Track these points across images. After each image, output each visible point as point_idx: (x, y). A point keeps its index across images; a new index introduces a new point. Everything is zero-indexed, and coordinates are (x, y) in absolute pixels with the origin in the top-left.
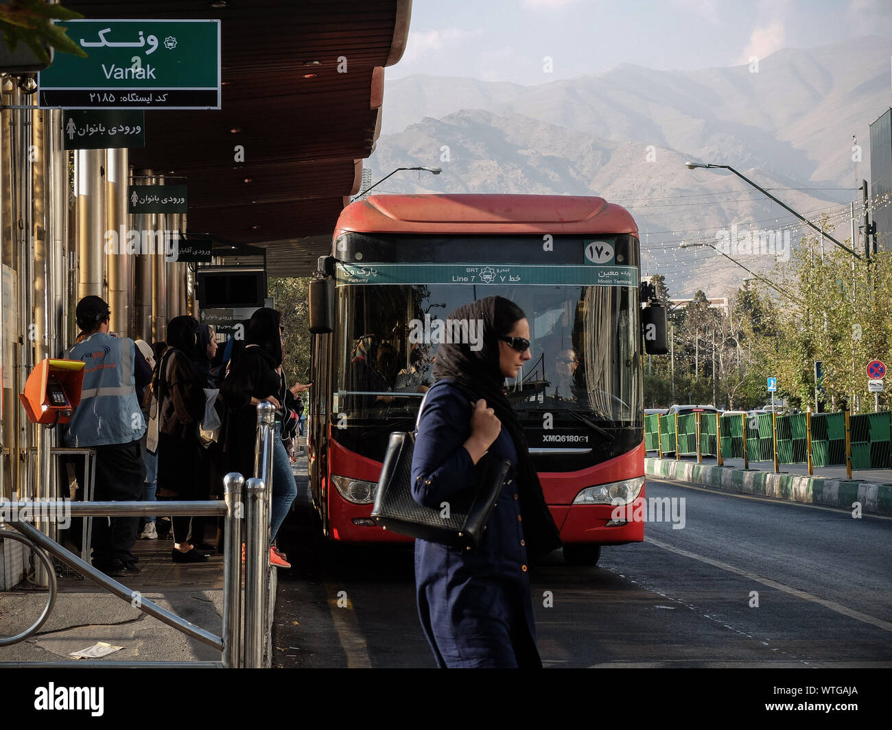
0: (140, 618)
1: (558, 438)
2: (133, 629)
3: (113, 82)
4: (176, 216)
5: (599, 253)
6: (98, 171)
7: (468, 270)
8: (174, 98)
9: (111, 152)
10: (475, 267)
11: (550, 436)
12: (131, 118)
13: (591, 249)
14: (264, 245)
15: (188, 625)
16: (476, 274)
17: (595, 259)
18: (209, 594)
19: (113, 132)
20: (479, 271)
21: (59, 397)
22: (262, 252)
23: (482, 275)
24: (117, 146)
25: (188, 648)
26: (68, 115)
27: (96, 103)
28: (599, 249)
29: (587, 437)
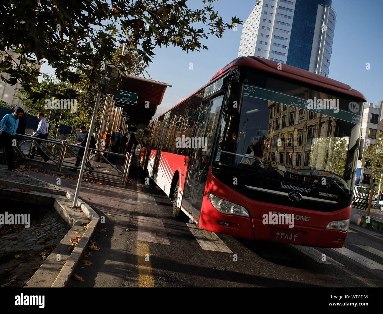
0: (112, 168)
1: (325, 194)
2: (111, 169)
3: (123, 99)
4: (127, 118)
5: (354, 107)
6: (118, 110)
7: (299, 101)
8: (130, 103)
9: (121, 108)
10: (302, 100)
11: (322, 193)
12: (124, 104)
13: (351, 104)
14: (138, 124)
15: (118, 170)
16: (302, 104)
17: (352, 110)
18: (122, 167)
19: (122, 105)
20: (303, 103)
21: (107, 138)
22: (137, 125)
23: (304, 105)
24: (122, 107)
25: (118, 173)
26: (116, 102)
27: (120, 101)
28: (354, 105)
29: (337, 196)
